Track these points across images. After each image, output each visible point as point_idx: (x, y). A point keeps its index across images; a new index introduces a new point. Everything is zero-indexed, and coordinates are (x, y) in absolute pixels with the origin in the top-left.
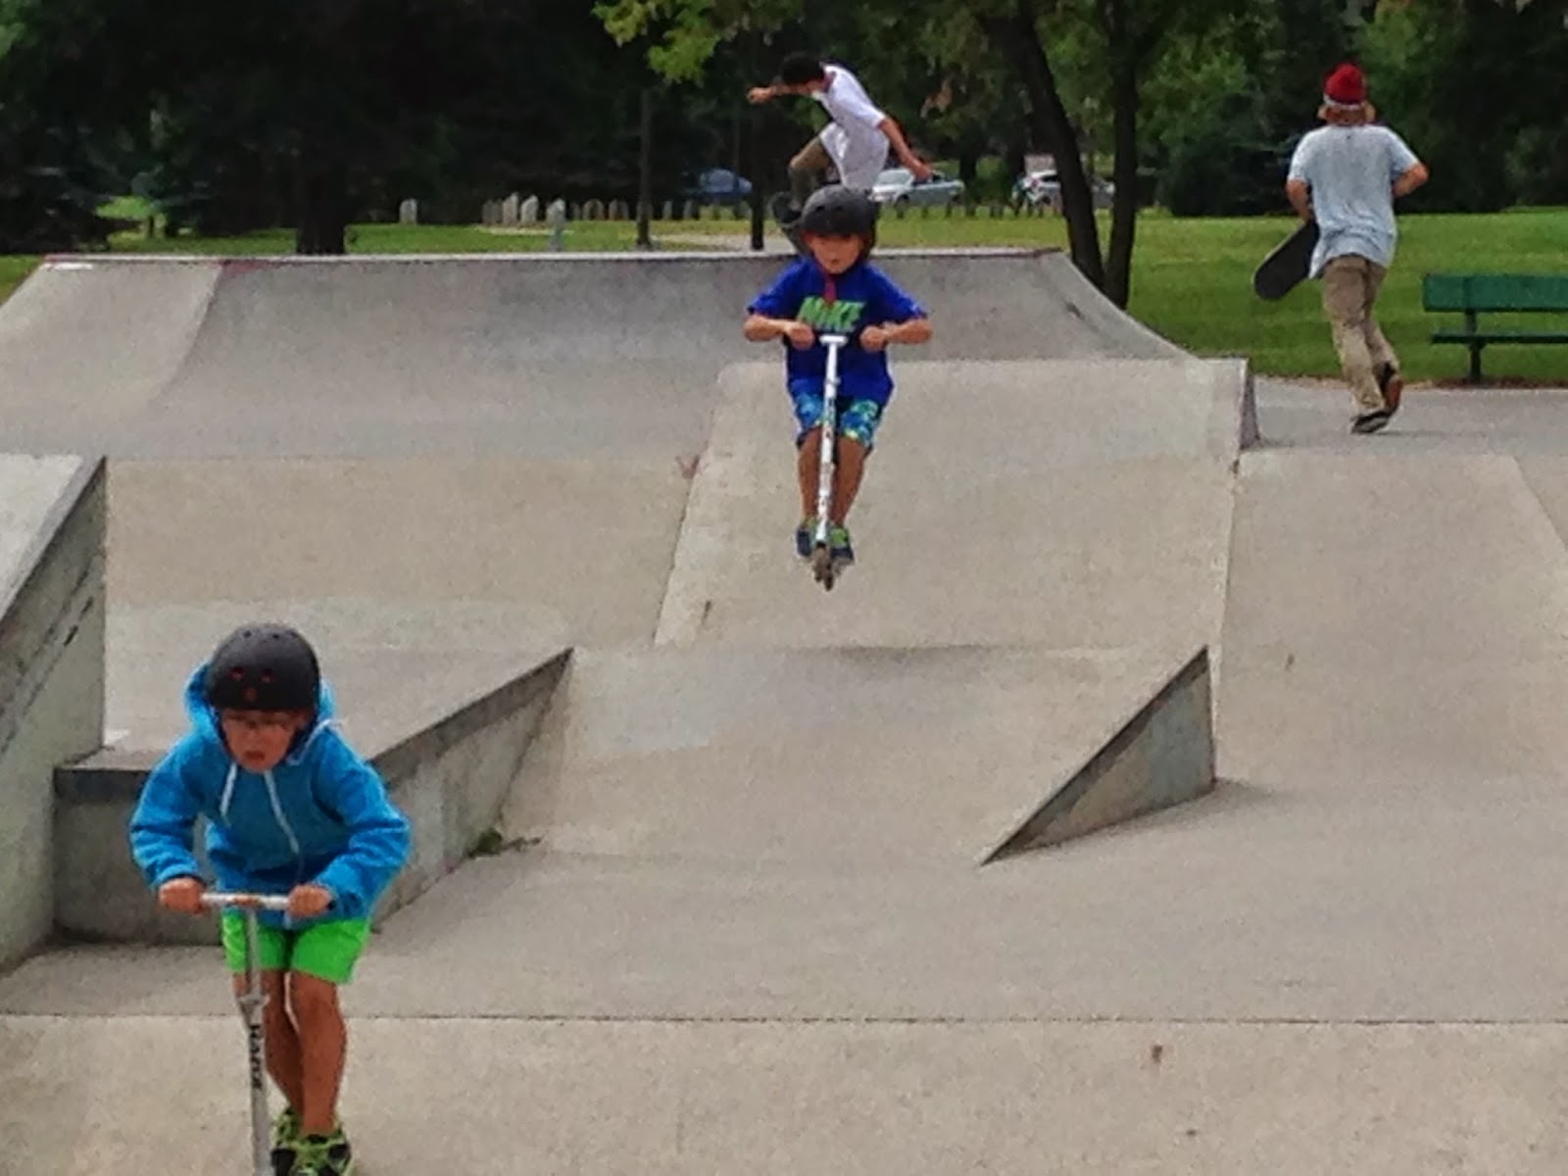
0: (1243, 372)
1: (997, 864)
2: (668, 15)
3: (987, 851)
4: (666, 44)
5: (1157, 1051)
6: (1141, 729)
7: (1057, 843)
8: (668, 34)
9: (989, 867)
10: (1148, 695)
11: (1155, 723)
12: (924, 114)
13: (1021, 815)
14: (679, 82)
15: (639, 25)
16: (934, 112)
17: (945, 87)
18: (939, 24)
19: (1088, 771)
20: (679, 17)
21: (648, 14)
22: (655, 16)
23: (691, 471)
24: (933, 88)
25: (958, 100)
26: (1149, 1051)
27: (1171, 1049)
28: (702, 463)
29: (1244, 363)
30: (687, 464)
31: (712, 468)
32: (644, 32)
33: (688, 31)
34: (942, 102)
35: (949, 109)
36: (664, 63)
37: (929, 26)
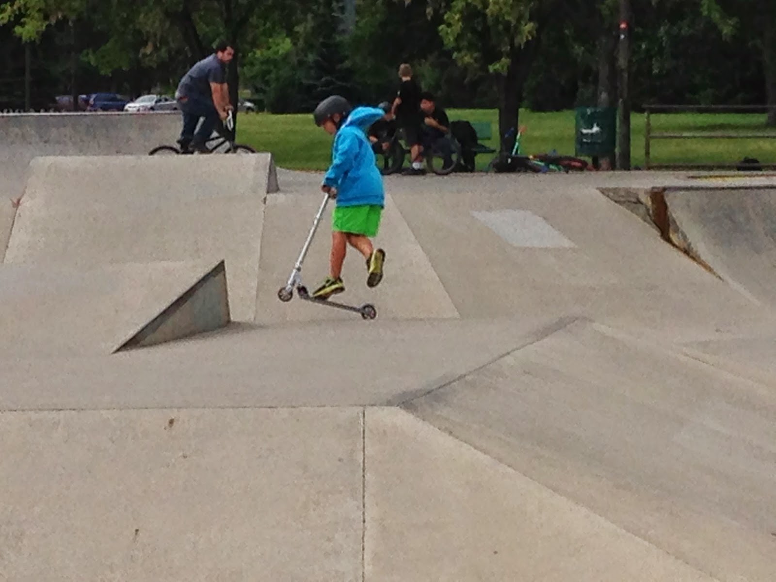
0: (269, 159)
1: (120, 353)
2: (23, 11)
3: (115, 348)
4: (23, 25)
5: (171, 422)
6: (191, 296)
7: (151, 345)
8: (23, 20)
9: (116, 355)
10: (194, 281)
11: (200, 293)
12: (140, 55)
13: (132, 333)
14: (28, 41)
15: (10, 16)
16: (145, 55)
17: (150, 44)
18: (146, 14)
19: (165, 313)
20: (28, 12)
21: (14, 12)
22: (17, 13)
23: (17, 204)
24: (145, 44)
25: (156, 49)
26: (168, 421)
27: (178, 420)
28: (21, 202)
29: (269, 155)
30: (15, 201)
31: (26, 203)
32: (12, 19)
33: (33, 18)
34: (149, 50)
35: (151, 54)
36: (21, 34)
37: (142, 16)
